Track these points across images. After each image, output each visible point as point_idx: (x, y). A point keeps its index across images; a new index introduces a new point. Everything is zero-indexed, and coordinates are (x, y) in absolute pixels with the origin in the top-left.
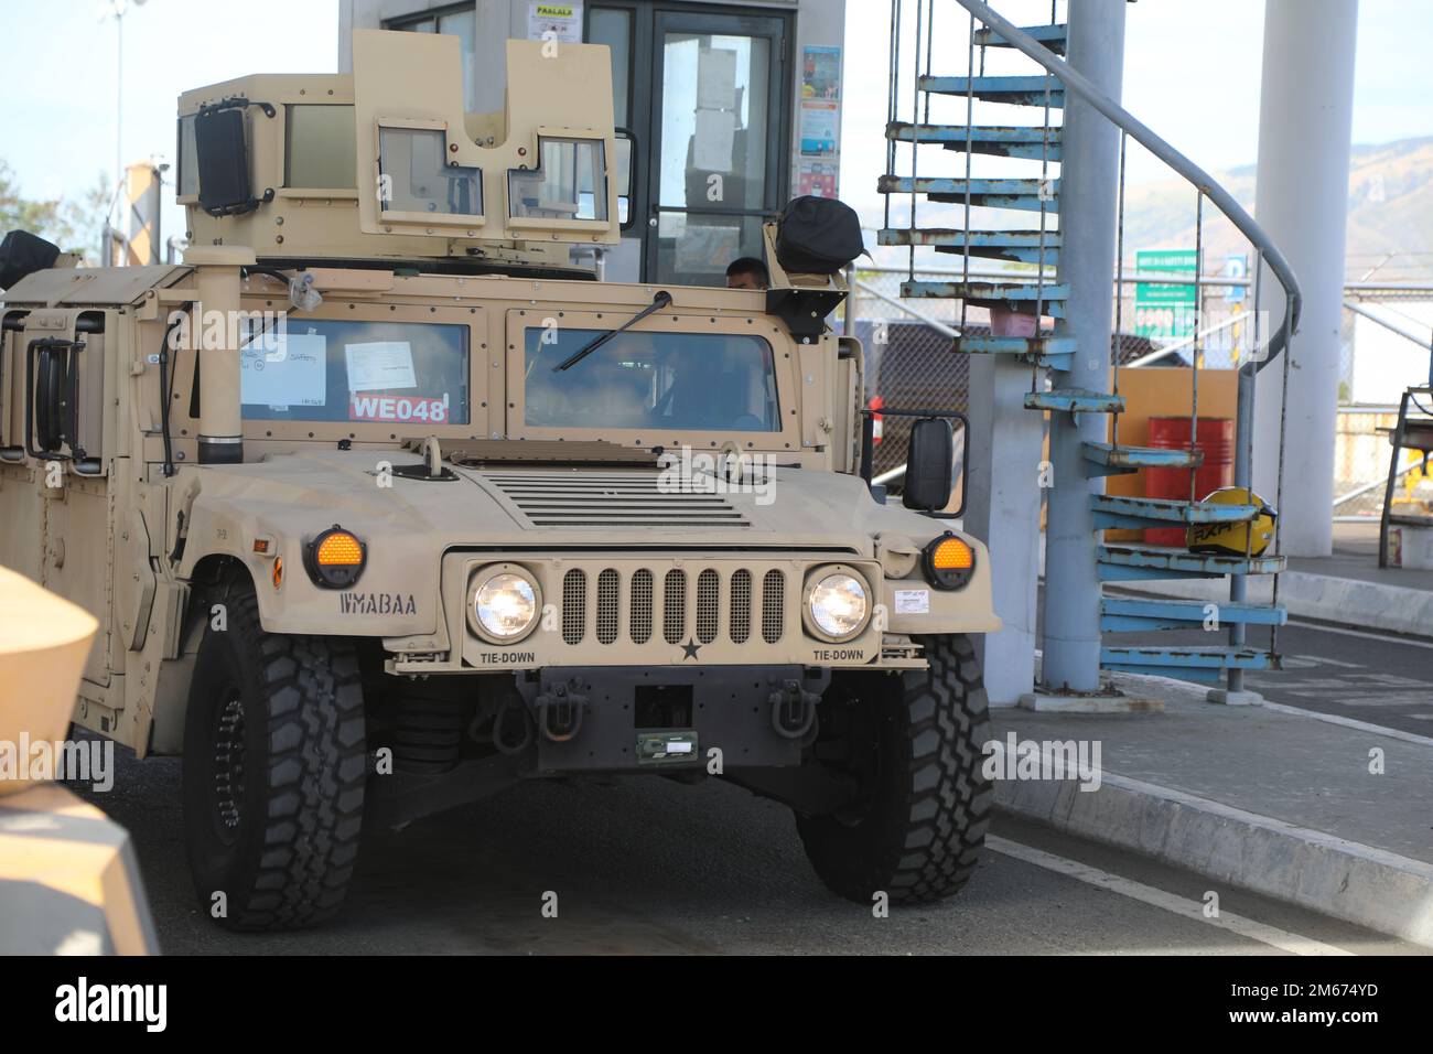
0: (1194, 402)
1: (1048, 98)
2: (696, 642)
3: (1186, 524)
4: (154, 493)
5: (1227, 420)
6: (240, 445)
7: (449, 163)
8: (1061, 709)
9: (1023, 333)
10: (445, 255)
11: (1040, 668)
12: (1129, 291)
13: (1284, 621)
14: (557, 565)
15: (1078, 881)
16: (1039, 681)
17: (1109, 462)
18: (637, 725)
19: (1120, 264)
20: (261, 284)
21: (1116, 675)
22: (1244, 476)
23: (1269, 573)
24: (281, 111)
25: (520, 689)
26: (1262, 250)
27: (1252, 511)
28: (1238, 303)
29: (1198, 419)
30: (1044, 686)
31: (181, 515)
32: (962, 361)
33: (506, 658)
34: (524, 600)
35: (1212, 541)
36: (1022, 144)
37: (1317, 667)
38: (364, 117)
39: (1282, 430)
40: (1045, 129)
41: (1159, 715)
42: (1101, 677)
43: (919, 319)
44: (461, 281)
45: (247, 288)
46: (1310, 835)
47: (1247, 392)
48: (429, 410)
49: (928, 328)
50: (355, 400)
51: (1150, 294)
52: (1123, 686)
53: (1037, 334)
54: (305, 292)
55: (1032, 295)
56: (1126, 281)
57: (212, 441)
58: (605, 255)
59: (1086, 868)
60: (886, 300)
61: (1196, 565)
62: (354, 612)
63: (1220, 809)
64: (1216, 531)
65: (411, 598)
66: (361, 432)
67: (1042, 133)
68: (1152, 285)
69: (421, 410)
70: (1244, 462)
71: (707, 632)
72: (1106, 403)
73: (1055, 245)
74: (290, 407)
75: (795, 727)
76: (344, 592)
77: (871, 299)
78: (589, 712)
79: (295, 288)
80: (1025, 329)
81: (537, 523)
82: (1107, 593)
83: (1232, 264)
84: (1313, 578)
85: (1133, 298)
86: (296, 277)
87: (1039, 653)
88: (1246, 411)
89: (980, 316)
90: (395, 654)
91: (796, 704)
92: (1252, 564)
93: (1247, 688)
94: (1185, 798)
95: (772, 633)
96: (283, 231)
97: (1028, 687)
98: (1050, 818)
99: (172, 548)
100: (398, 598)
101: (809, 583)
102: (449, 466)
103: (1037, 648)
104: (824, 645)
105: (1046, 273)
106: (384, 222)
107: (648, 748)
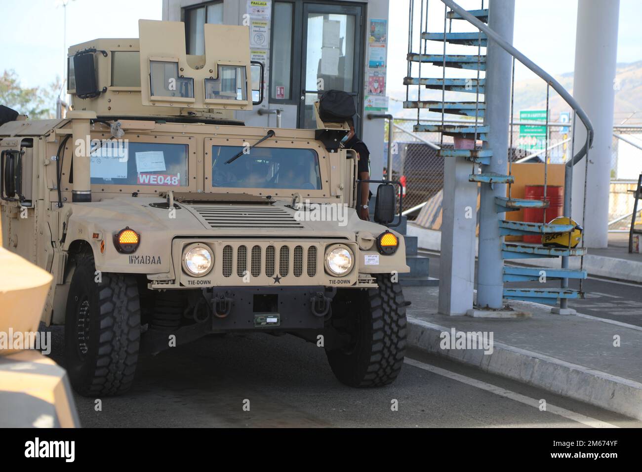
0: (545, 179)
1: (480, 42)
2: (279, 276)
3: (542, 233)
4: (54, 214)
5: (560, 187)
6: (90, 194)
7: (180, 76)
8: (485, 316)
9: (469, 148)
10: (179, 115)
11: (476, 298)
12: (516, 129)
13: (586, 277)
14: (220, 244)
15: (493, 393)
16: (475, 304)
17: (507, 205)
18: (254, 311)
19: (512, 117)
20: (99, 127)
21: (510, 301)
22: (568, 212)
23: (579, 255)
24: (110, 54)
25: (204, 295)
26: (576, 111)
27: (571, 228)
28: (566, 134)
29: (548, 186)
30: (477, 306)
31: (64, 224)
32: (441, 160)
33: (198, 282)
34: (206, 258)
35: (553, 241)
36: (468, 63)
37: (600, 298)
38: (144, 56)
39: (585, 191)
40: (479, 56)
41: (529, 319)
42: (503, 302)
43: (422, 141)
44: (185, 126)
45: (93, 128)
46: (597, 373)
47: (569, 174)
48: (171, 180)
49: (426, 145)
50: (140, 176)
51: (526, 130)
52: (513, 306)
53: (475, 148)
54: (117, 130)
55: (472, 131)
56: (515, 124)
57: (78, 193)
58: (281, 113)
59: (496, 388)
60: (407, 133)
61: (546, 252)
62: (135, 263)
63: (557, 361)
64: (555, 237)
65: (159, 258)
66: (142, 189)
67: (477, 58)
68: (527, 126)
69: (168, 180)
70: (568, 206)
71: (284, 272)
72: (506, 179)
73: (483, 108)
74: (112, 179)
75: (321, 312)
76: (130, 255)
77: (400, 132)
78: (234, 305)
79: (113, 128)
80: (468, 146)
81: (212, 226)
82: (506, 264)
83: (563, 117)
84: (599, 257)
85: (518, 132)
86: (113, 124)
87: (476, 291)
88: (569, 183)
89: (449, 140)
90: (152, 281)
91: (322, 302)
92: (571, 251)
93: (569, 307)
94: (541, 356)
95: (312, 272)
96: (111, 105)
97: (470, 306)
98: (480, 365)
99: (61, 238)
100: (154, 257)
101: (327, 252)
102: (177, 203)
103: (475, 289)
104: (334, 278)
105: (479, 121)
106: (152, 101)
107: (259, 320)
